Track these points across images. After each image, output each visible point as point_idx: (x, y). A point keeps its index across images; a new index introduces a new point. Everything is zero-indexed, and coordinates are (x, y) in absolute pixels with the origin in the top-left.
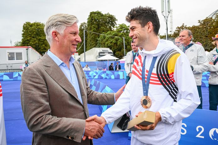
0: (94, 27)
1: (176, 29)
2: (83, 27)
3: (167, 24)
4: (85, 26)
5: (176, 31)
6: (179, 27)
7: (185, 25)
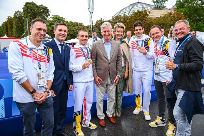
0: (30, 16)
1: (96, 22)
2: (17, 15)
3: (92, 18)
4: (19, 14)
5: (96, 23)
6: (99, 20)
7: (102, 19)
